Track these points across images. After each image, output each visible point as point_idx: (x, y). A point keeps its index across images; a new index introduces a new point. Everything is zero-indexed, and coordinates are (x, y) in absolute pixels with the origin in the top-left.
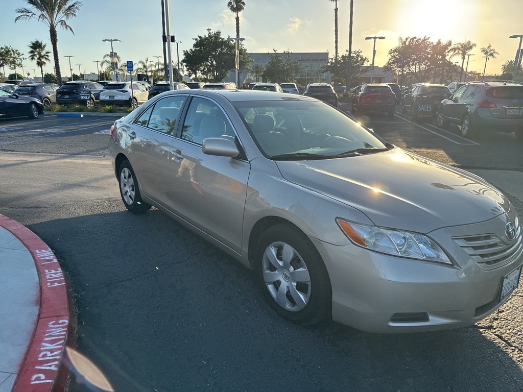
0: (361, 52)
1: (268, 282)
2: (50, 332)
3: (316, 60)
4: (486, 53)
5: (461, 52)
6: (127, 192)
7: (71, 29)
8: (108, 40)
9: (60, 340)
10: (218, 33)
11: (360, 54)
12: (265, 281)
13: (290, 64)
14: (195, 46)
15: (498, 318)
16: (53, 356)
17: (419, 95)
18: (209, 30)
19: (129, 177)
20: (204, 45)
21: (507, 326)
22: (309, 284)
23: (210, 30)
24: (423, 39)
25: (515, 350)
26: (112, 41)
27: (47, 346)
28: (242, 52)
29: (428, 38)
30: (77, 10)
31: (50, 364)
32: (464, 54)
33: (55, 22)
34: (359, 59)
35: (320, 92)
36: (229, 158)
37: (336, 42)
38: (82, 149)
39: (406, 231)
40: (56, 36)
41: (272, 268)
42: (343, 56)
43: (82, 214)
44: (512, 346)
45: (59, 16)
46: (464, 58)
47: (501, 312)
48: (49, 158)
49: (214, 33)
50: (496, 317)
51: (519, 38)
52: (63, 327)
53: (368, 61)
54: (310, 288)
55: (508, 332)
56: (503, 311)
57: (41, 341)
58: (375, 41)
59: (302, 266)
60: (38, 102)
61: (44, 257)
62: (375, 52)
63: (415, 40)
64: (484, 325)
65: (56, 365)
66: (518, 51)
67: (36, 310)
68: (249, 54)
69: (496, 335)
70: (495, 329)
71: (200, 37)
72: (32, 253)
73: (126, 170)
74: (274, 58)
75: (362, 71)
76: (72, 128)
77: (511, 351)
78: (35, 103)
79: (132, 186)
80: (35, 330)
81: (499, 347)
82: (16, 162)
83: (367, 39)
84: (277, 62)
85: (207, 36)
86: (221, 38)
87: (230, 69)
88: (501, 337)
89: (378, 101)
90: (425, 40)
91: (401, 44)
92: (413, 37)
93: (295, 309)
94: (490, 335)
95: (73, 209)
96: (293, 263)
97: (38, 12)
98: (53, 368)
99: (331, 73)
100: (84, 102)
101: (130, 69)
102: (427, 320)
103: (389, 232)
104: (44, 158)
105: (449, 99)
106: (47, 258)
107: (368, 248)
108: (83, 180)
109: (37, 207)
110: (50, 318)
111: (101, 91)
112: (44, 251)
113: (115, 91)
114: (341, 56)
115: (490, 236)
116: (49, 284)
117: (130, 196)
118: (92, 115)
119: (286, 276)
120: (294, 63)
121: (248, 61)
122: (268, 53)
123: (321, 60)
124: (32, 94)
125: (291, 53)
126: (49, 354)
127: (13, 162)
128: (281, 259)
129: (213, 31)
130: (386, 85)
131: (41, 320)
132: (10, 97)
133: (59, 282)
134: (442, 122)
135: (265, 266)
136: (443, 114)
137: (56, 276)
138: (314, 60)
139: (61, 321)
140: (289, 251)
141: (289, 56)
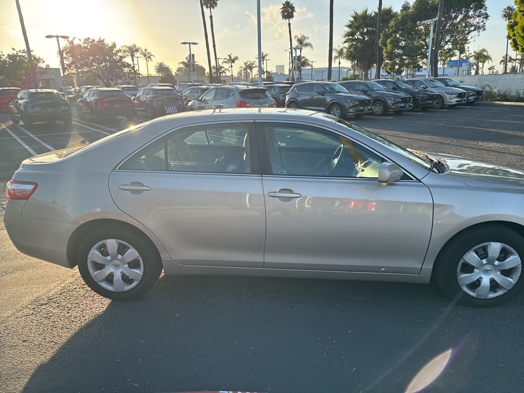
1: (465, 285)
4: (145, 56)
5: (129, 54)
6: (111, 275)
11: (32, 53)
22: (520, 266)
24: (97, 40)
29: (104, 40)
32: (133, 56)
46: (133, 60)
51: (188, 45)
53: (44, 62)
58: (58, 40)
63: (89, 40)
66: (190, 56)
73: (111, 242)
79: (132, 262)
83: (48, 37)
90: (100, 41)
91: (68, 43)
92: (87, 37)
105: (199, 101)
117: (124, 279)
119: (488, 271)
128: (483, 259)
140: (497, 247)
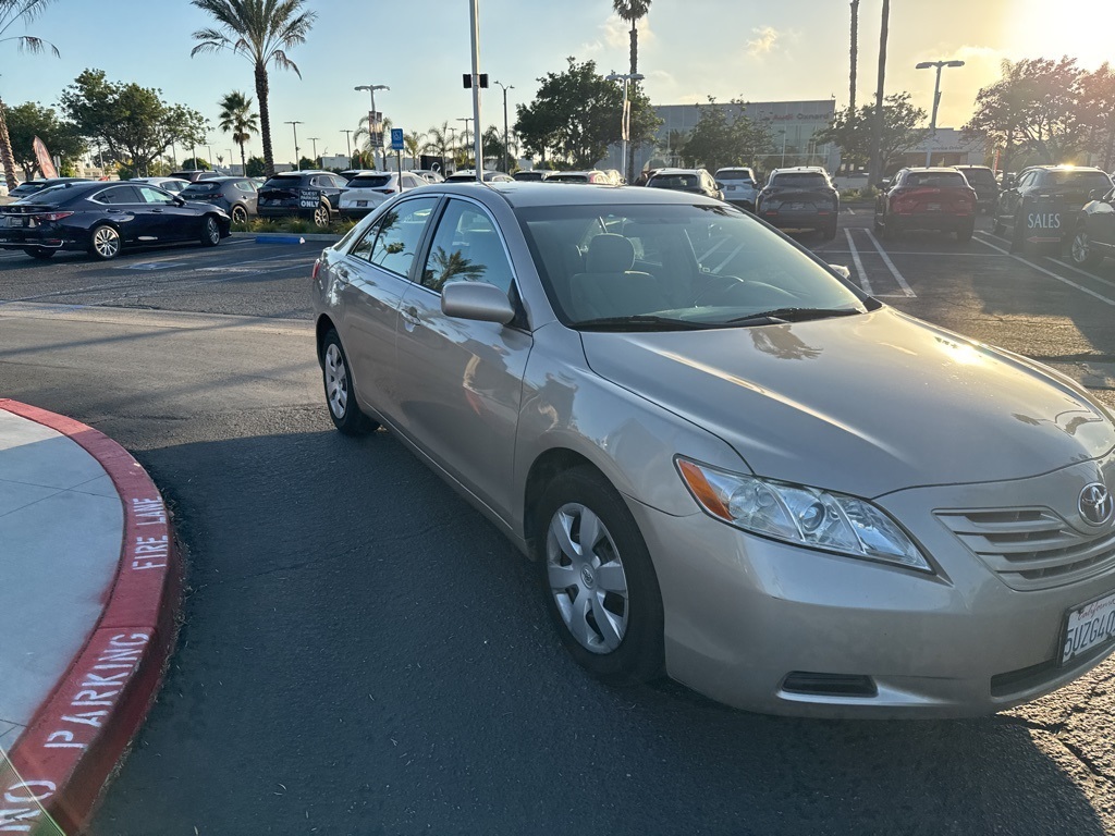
0: (909, 97)
1: (557, 589)
2: (108, 654)
3: (806, 117)
6: (335, 392)
7: (295, 66)
8: (366, 88)
9: (122, 670)
10: (591, 65)
11: (907, 101)
12: (552, 585)
13: (745, 127)
14: (541, 94)
15: (1085, 708)
16: (99, 700)
17: (1033, 192)
18: (571, 59)
19: (339, 361)
20: (559, 92)
21: (1102, 729)
22: (626, 595)
23: (574, 59)
24: (1058, 62)
25: (1103, 783)
26: (372, 88)
27: (94, 681)
28: (638, 104)
29: (1073, 61)
30: (306, 28)
31: (89, 714)
33: (265, 56)
34: (905, 113)
35: (798, 187)
36: (498, 325)
37: (853, 76)
38: (284, 306)
39: (825, 491)
40: (266, 82)
41: (564, 560)
42: (865, 108)
43: (248, 434)
44: (1099, 774)
45: (274, 42)
47: (1098, 695)
48: (219, 322)
49: (580, 66)
50: (1082, 705)
52: (135, 648)
53: (923, 118)
54: (627, 603)
55: (1101, 740)
56: (1104, 693)
57: (88, 668)
58: (939, 72)
59: (613, 557)
60: (221, 214)
61: (143, 512)
62: (938, 96)
63: (1039, 65)
64: (1045, 719)
65: (100, 718)
67: (98, 609)
68: (655, 107)
69: (1066, 745)
70: (1068, 731)
71: (551, 76)
72: (124, 503)
73: (333, 347)
74: (710, 114)
75: (910, 140)
76: (277, 264)
77: (1092, 785)
78: (215, 215)
79: (343, 380)
80: (84, 648)
81: (1066, 772)
82: (157, 330)
83: (920, 66)
84: (714, 124)
85: (567, 73)
86: (595, 76)
87: (612, 141)
88: (1077, 752)
89: (935, 207)
90: (1064, 64)
91: (1007, 75)
92: (1036, 58)
93: (600, 648)
94: (1052, 745)
95: (235, 422)
96: (598, 549)
97: (234, 36)
98: (93, 722)
99: (838, 145)
100: (308, 214)
101: (398, 145)
102: (872, 693)
103: (783, 491)
104: (212, 323)
105: (1102, 201)
106: (150, 515)
107: (734, 523)
108: (269, 367)
109: (168, 418)
110: (117, 628)
111: (342, 191)
112: (147, 501)
113: (369, 190)
114: (860, 108)
115: (1039, 512)
116: (135, 564)
117: (340, 401)
118: (323, 239)
119: (587, 578)
120: (754, 124)
121: (653, 124)
122: (697, 105)
123: (817, 117)
124: (212, 197)
125: (748, 103)
126: (94, 695)
127: (150, 330)
128: (577, 541)
129: (580, 63)
130: (955, 171)
131: (99, 631)
132: (168, 204)
133: (155, 561)
134: (1083, 253)
135: (552, 555)
136: (1085, 236)
137: (153, 549)
138: (800, 117)
139: (134, 636)
140: (592, 524)
141: (743, 110)
